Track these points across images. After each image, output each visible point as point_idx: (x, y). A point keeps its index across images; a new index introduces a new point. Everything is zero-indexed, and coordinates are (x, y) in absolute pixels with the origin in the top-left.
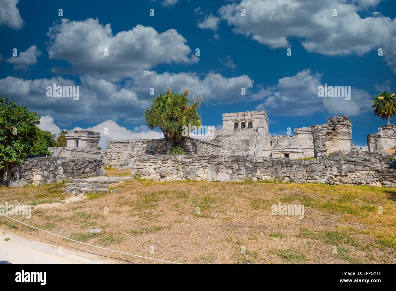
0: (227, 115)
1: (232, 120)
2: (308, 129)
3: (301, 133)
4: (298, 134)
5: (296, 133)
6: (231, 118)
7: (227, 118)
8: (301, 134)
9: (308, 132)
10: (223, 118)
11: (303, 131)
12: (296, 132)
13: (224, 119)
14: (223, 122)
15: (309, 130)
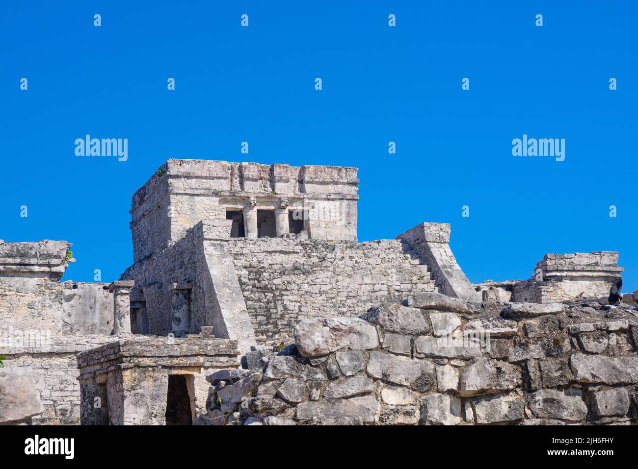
0: (189, 166)
1: (216, 194)
2: (594, 261)
3: (574, 274)
4: (560, 279)
5: (558, 274)
6: (215, 185)
7: (193, 182)
8: (572, 278)
9: (595, 274)
10: (170, 180)
11: (579, 268)
12: (557, 271)
13: (177, 185)
14: (173, 199)
15: (597, 264)
